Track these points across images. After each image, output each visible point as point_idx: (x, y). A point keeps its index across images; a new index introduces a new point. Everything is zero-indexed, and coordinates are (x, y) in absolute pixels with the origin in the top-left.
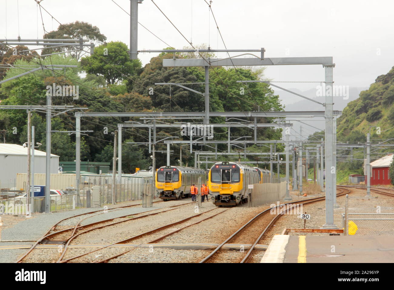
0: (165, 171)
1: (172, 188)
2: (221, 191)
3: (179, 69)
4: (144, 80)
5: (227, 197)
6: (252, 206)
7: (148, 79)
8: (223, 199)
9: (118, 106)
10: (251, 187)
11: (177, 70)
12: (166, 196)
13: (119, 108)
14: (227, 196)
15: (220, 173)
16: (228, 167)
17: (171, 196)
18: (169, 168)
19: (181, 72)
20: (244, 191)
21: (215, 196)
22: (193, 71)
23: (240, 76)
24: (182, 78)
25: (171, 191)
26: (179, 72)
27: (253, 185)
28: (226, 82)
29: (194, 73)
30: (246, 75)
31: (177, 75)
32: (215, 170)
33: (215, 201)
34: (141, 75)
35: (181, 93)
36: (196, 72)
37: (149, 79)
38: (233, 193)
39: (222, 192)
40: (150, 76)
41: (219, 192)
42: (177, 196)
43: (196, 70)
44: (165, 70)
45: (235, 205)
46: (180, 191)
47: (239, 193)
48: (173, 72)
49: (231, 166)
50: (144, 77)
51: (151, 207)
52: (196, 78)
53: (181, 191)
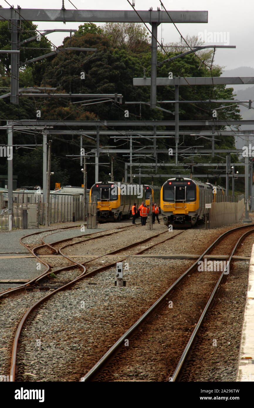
0: (101, 187)
1: (110, 208)
2: (174, 210)
3: (103, 55)
4: (58, 69)
5: (181, 218)
6: (209, 228)
7: (62, 66)
8: (176, 220)
9: (25, 102)
10: (208, 206)
11: (101, 55)
12: (102, 217)
13: (27, 105)
14: (182, 216)
15: (173, 191)
16: (182, 183)
17: (108, 217)
18: (107, 185)
19: (105, 58)
20: (200, 211)
21: (168, 217)
22: (121, 57)
23: (182, 62)
24: (107, 66)
25: (107, 211)
26: (102, 58)
27: (210, 204)
28: (163, 70)
29: (122, 59)
30: (189, 60)
31: (100, 62)
32: (168, 188)
33: (168, 222)
34: (53, 61)
35: (106, 85)
36: (125, 57)
37: (64, 66)
38: (188, 213)
39: (176, 212)
40: (65, 63)
41: (172, 212)
42: (116, 217)
43: (124, 55)
44: (85, 56)
45: (190, 226)
46: (118, 211)
47: (195, 214)
48: (95, 58)
49: (185, 183)
50: (57, 64)
51: (95, 228)
52: (124, 66)
53: (120, 211)
